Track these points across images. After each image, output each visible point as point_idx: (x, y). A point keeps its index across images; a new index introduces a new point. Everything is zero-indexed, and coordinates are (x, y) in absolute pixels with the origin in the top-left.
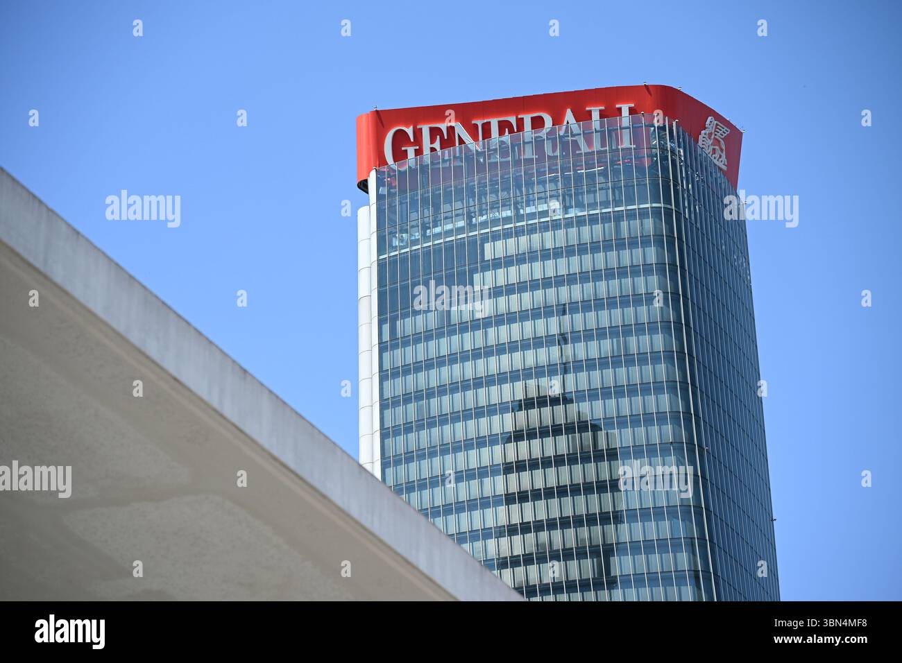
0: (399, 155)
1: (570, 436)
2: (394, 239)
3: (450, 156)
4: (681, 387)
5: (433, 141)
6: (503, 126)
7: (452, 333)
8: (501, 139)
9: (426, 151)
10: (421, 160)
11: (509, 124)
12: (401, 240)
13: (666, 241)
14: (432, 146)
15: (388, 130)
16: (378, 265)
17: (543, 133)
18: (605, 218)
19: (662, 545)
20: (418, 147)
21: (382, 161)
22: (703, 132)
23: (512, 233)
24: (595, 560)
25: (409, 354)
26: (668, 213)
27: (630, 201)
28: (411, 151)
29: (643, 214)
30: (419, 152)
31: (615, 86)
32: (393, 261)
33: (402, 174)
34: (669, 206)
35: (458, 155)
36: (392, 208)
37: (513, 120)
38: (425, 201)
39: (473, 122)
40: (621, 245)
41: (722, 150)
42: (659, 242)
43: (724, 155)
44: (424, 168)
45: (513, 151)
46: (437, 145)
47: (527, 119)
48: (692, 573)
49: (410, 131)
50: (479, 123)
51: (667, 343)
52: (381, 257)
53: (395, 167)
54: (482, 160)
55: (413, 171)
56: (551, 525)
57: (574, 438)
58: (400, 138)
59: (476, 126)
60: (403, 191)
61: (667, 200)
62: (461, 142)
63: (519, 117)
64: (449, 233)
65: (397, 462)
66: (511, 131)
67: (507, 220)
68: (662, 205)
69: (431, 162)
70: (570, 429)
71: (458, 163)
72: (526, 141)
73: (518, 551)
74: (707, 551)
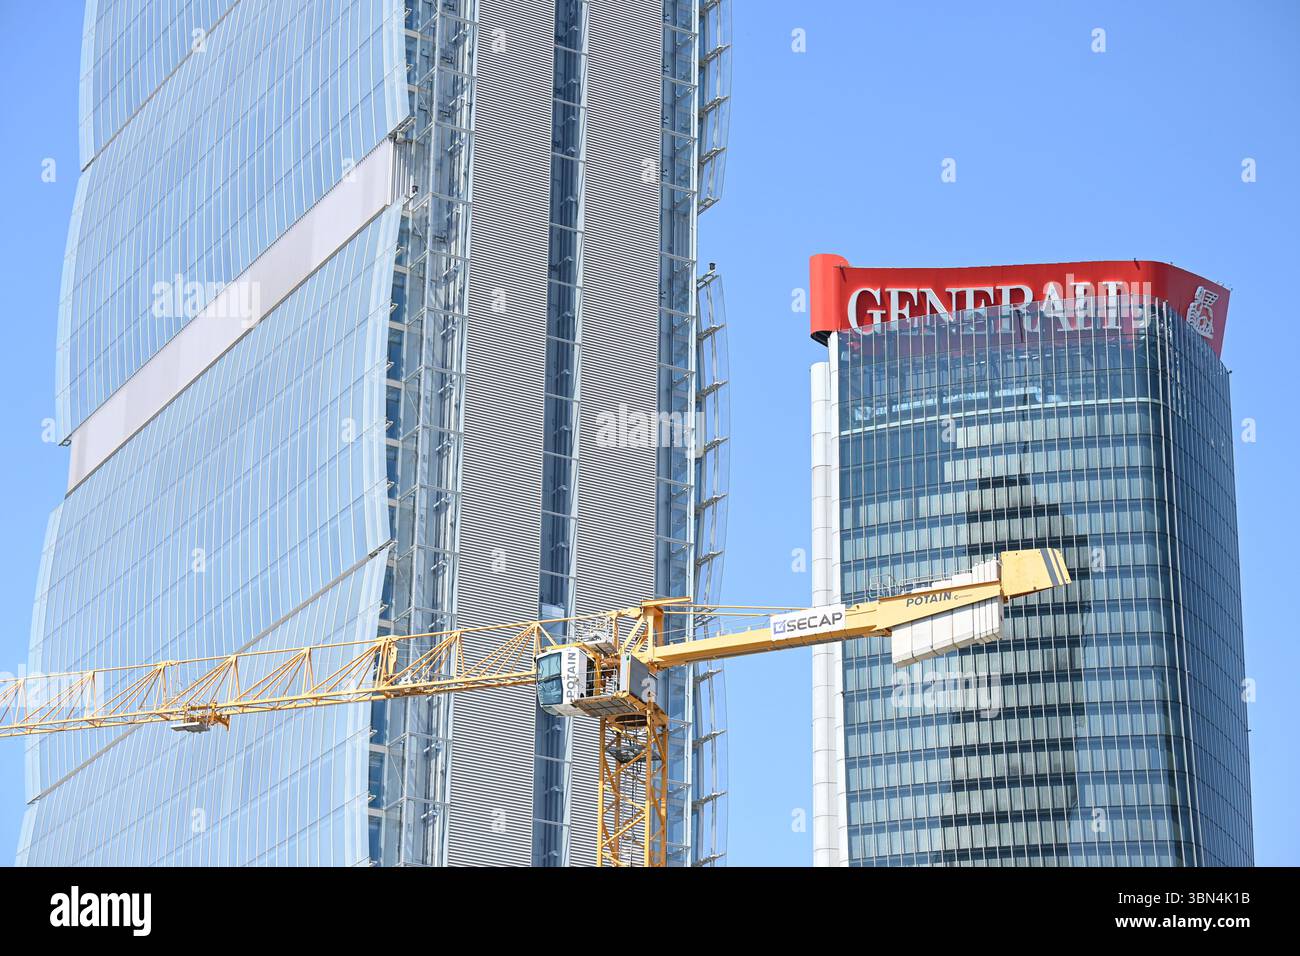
0: (863, 318)
1: (1045, 651)
2: (856, 412)
3: (919, 324)
4: (1165, 604)
5: (901, 306)
6: (979, 296)
7: (920, 526)
8: (976, 310)
9: (894, 317)
10: (888, 326)
11: (985, 295)
12: (865, 414)
13: (1154, 439)
14: (900, 312)
15: (852, 291)
16: (841, 442)
17: (1023, 308)
18: (1089, 410)
19: (1140, 776)
20: (884, 312)
21: (845, 324)
22: (1192, 304)
23: (987, 420)
24: (1069, 787)
25: (873, 546)
26: (1156, 407)
27: (1115, 393)
28: (877, 314)
29: (1129, 408)
30: (885, 318)
31: (1102, 260)
32: (857, 438)
33: (867, 339)
34: (1156, 401)
35: (928, 324)
36: (855, 376)
37: (990, 290)
38: (892, 373)
39: (947, 290)
40: (1104, 442)
41: (1209, 318)
42: (1145, 441)
43: (1211, 324)
44: (891, 335)
45: (990, 324)
46: (906, 311)
47: (1006, 290)
48: (1170, 807)
49: (877, 294)
50: (954, 291)
51: (1151, 555)
52: (843, 433)
53: (859, 331)
54: (954, 331)
55: (879, 338)
56: (1025, 747)
57: (1049, 654)
58: (865, 301)
59: (950, 294)
60: (868, 359)
61: (1155, 395)
62: (933, 310)
63: (998, 287)
64: (918, 413)
65: (860, 664)
66: (988, 303)
67: (982, 404)
68: (1149, 400)
69: (900, 330)
70: (1046, 643)
71: (929, 333)
72: (1004, 314)
73: (989, 773)
74: (1186, 783)
